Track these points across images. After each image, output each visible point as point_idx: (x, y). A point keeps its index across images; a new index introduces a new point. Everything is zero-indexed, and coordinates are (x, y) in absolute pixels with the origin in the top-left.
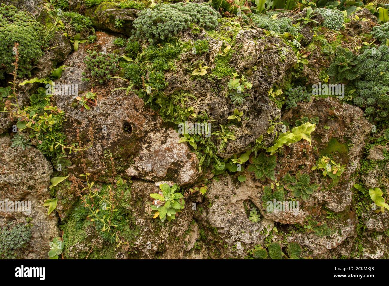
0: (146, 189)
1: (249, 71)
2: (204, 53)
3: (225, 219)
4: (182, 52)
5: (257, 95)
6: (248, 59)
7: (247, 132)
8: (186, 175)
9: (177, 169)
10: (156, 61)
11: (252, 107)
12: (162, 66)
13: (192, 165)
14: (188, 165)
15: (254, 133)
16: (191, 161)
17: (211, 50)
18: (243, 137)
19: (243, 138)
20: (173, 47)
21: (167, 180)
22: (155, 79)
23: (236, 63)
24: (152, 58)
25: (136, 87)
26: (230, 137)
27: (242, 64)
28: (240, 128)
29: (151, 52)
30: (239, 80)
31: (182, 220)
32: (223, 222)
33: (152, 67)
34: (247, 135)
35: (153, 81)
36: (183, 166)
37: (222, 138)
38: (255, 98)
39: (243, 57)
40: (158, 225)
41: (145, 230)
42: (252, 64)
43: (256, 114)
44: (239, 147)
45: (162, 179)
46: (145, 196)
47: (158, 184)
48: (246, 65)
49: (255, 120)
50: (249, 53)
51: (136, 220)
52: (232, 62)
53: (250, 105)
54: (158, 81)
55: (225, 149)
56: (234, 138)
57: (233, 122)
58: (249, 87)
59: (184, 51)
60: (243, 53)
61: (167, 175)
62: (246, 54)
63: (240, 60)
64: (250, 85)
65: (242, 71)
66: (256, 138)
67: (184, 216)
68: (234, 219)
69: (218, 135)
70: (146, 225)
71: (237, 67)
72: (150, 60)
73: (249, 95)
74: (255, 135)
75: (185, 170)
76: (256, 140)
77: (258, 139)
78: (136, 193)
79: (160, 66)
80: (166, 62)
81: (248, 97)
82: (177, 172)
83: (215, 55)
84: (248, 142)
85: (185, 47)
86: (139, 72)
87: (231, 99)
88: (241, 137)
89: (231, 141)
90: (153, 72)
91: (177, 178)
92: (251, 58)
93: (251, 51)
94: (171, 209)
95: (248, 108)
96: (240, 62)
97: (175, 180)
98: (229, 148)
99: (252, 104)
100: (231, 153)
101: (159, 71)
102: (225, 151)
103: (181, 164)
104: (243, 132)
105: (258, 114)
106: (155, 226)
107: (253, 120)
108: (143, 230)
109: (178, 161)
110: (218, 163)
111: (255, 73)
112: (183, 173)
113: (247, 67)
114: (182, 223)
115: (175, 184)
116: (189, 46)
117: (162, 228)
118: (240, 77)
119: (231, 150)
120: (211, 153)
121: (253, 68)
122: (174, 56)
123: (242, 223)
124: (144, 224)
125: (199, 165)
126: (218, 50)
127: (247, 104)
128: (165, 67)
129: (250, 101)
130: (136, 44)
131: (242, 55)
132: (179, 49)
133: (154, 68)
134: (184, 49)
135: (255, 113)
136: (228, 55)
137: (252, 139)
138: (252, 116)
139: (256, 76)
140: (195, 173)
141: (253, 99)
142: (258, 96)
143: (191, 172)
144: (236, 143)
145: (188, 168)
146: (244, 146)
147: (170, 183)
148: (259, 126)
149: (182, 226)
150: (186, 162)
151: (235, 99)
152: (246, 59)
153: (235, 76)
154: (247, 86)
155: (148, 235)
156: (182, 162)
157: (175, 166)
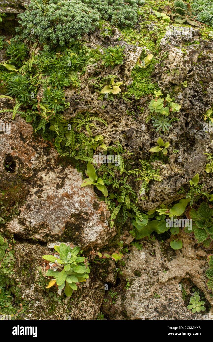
0: (35, 252)
1: (177, 88)
2: (116, 65)
3: (150, 306)
4: (88, 62)
5: (189, 119)
6: (175, 73)
7: (177, 170)
8: (92, 232)
9: (79, 225)
10: (53, 75)
11: (182, 135)
12: (62, 80)
13: (100, 218)
14: (95, 219)
15: (187, 171)
16: (99, 212)
17: (126, 62)
18: (172, 177)
19: (173, 179)
20: (77, 56)
21: (65, 241)
22: (53, 98)
23: (160, 77)
24: (47, 71)
25: (22, 108)
26: (153, 177)
27: (167, 79)
28: (168, 165)
29: (47, 62)
30: (163, 100)
31: (84, 302)
32: (146, 310)
33: (48, 81)
34: (178, 174)
35: (49, 101)
36: (87, 220)
37: (143, 178)
38: (187, 124)
39: (168, 70)
40: (53, 301)
41: (36, 305)
42: (180, 79)
43: (189, 145)
44: (167, 191)
45: (57, 238)
46: (33, 260)
47: (52, 246)
48: (172, 80)
49: (188, 154)
50: (175, 66)
51: (23, 293)
52: (154, 76)
53: (180, 133)
54: (56, 101)
55: (148, 194)
56: (159, 178)
57: (157, 157)
58: (175, 110)
59: (91, 62)
60: (168, 65)
61: (65, 233)
62: (172, 67)
63: (165, 74)
64: (177, 107)
65: (168, 89)
66: (189, 179)
67: (88, 298)
68: (164, 307)
69: (137, 173)
70: (37, 299)
71: (161, 83)
72: (44, 72)
73: (178, 120)
74: (188, 175)
75: (91, 225)
76: (190, 181)
77: (193, 181)
78: (21, 257)
79: (59, 81)
80: (67, 76)
81: (176, 122)
82: (79, 228)
83: (132, 67)
84: (179, 185)
85: (92, 56)
86: (28, 87)
87: (154, 125)
88: (170, 177)
89: (155, 183)
90: (49, 88)
91: (78, 237)
92: (179, 72)
93: (178, 64)
95: (177, 137)
96: (165, 77)
97: (76, 241)
98: (152, 193)
99: (183, 131)
100: (157, 201)
101: (57, 87)
102: (147, 198)
103: (85, 217)
104: (172, 170)
105: (192, 146)
106: (48, 301)
107: (184, 153)
108: (32, 305)
109: (81, 212)
110: (139, 215)
111: (185, 91)
112: (87, 229)
113: (174, 82)
114: (85, 308)
115: (76, 247)
116: (97, 55)
117: (58, 305)
118: (164, 96)
119: (156, 196)
120: (128, 201)
121: (182, 83)
122: (77, 68)
123: (177, 313)
124: (33, 297)
125: (111, 219)
126: (135, 61)
127: (175, 131)
128: (66, 83)
129: (179, 127)
130: (22, 46)
131: (167, 67)
132: (84, 58)
133: (51, 83)
134: (91, 59)
135: (187, 143)
136: (149, 67)
137: (184, 181)
138: (182, 148)
139: (186, 94)
140: (104, 230)
141: (184, 125)
142: (191, 121)
143: (99, 228)
144: (162, 186)
145: (95, 222)
146: (173, 190)
147: (68, 244)
148: (192, 162)
149: (86, 312)
150: (93, 214)
151: (158, 125)
152: (173, 73)
153: (157, 96)
154: (173, 109)
155: (39, 312)
156: (86, 213)
157: (77, 219)
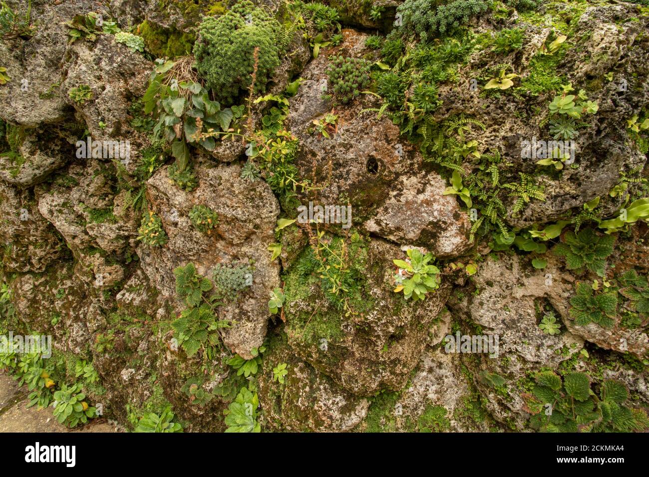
0: (388, 252)
1: (595, 82)
2: (512, 50)
3: (498, 317)
4: (473, 50)
5: (605, 125)
6: (598, 60)
7: (570, 189)
8: (448, 243)
9: (435, 233)
10: (428, 68)
11: (588, 147)
12: (437, 74)
13: (459, 230)
14: (453, 229)
15: (584, 192)
16: (459, 224)
17: (526, 46)
18: (559, 196)
19: (559, 199)
20: (459, 44)
21: (419, 245)
22: (424, 95)
23: (571, 67)
24: (420, 64)
25: (390, 109)
26: (534, 194)
27: (583, 68)
28: (557, 182)
29: (422, 53)
30: (574, 97)
31: (431, 303)
32: (493, 320)
33: (421, 76)
34: (569, 194)
35: (419, 98)
36: (445, 230)
37: (520, 194)
38: (599, 132)
39: (589, 56)
40: (399, 302)
41: (382, 304)
42: (604, 69)
43: (594, 159)
44: (549, 212)
45: (411, 242)
46: (385, 260)
47: (405, 248)
48: (591, 71)
49: (591, 171)
50: (602, 48)
51: (371, 289)
52: (563, 66)
53: (586, 145)
54: (427, 99)
55: (521, 212)
56: (541, 196)
57: (545, 171)
58: (592, 110)
59: (477, 49)
60: (590, 49)
61: (420, 239)
62: (597, 49)
63: (581, 61)
64: (593, 107)
65: (580, 83)
66: (585, 202)
67: (434, 299)
68: (513, 321)
69: (513, 188)
70: (383, 299)
71: (572, 75)
72: (417, 66)
73: (589, 125)
74: (585, 197)
75: (448, 235)
76: (585, 205)
77: (588, 204)
78: (374, 254)
79: (433, 75)
80: (444, 69)
81: (585, 128)
82: (435, 236)
83: (533, 54)
84: (566, 206)
85: (479, 42)
86: (398, 85)
87: (551, 131)
88: (556, 197)
89: (535, 201)
90: (421, 84)
91: (433, 245)
92: (606, 57)
93: (608, 45)
94: (421, 285)
95: (582, 148)
96: (581, 66)
97: (430, 247)
98: (528, 212)
99: (591, 141)
100: (531, 220)
101: (431, 82)
102: (519, 216)
103: (443, 226)
104: (561, 188)
105: (599, 161)
106: (394, 302)
107: (585, 170)
108: (378, 303)
109: (439, 221)
110: (504, 231)
111: (609, 85)
112: (444, 239)
113: (592, 74)
114: (431, 308)
115: (429, 252)
116: (486, 41)
117: (403, 307)
118: (575, 93)
119: (532, 215)
120: (494, 217)
121: (606, 75)
122: (458, 58)
123: (527, 330)
124: (380, 296)
125: (472, 232)
126: (539, 45)
127: (581, 140)
128: (442, 76)
129: (587, 135)
130: (398, 42)
131: (587, 52)
132: (468, 46)
133: (424, 78)
134: (478, 46)
135: (592, 157)
136: (556, 54)
137: (576, 203)
138: (584, 163)
139: (608, 90)
140: (462, 242)
141: (594, 132)
142: (606, 128)
143: (458, 240)
144: (544, 206)
145: (453, 233)
146: (557, 211)
147: (422, 250)
148: (596, 182)
149: (431, 311)
150: (452, 224)
151: (558, 131)
152: (595, 59)
153: (565, 91)
154: (588, 109)
155: (384, 311)
156: (445, 223)
157: (434, 227)
